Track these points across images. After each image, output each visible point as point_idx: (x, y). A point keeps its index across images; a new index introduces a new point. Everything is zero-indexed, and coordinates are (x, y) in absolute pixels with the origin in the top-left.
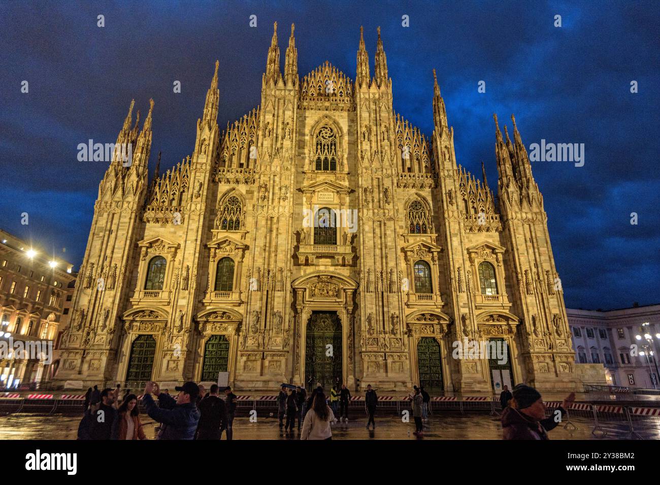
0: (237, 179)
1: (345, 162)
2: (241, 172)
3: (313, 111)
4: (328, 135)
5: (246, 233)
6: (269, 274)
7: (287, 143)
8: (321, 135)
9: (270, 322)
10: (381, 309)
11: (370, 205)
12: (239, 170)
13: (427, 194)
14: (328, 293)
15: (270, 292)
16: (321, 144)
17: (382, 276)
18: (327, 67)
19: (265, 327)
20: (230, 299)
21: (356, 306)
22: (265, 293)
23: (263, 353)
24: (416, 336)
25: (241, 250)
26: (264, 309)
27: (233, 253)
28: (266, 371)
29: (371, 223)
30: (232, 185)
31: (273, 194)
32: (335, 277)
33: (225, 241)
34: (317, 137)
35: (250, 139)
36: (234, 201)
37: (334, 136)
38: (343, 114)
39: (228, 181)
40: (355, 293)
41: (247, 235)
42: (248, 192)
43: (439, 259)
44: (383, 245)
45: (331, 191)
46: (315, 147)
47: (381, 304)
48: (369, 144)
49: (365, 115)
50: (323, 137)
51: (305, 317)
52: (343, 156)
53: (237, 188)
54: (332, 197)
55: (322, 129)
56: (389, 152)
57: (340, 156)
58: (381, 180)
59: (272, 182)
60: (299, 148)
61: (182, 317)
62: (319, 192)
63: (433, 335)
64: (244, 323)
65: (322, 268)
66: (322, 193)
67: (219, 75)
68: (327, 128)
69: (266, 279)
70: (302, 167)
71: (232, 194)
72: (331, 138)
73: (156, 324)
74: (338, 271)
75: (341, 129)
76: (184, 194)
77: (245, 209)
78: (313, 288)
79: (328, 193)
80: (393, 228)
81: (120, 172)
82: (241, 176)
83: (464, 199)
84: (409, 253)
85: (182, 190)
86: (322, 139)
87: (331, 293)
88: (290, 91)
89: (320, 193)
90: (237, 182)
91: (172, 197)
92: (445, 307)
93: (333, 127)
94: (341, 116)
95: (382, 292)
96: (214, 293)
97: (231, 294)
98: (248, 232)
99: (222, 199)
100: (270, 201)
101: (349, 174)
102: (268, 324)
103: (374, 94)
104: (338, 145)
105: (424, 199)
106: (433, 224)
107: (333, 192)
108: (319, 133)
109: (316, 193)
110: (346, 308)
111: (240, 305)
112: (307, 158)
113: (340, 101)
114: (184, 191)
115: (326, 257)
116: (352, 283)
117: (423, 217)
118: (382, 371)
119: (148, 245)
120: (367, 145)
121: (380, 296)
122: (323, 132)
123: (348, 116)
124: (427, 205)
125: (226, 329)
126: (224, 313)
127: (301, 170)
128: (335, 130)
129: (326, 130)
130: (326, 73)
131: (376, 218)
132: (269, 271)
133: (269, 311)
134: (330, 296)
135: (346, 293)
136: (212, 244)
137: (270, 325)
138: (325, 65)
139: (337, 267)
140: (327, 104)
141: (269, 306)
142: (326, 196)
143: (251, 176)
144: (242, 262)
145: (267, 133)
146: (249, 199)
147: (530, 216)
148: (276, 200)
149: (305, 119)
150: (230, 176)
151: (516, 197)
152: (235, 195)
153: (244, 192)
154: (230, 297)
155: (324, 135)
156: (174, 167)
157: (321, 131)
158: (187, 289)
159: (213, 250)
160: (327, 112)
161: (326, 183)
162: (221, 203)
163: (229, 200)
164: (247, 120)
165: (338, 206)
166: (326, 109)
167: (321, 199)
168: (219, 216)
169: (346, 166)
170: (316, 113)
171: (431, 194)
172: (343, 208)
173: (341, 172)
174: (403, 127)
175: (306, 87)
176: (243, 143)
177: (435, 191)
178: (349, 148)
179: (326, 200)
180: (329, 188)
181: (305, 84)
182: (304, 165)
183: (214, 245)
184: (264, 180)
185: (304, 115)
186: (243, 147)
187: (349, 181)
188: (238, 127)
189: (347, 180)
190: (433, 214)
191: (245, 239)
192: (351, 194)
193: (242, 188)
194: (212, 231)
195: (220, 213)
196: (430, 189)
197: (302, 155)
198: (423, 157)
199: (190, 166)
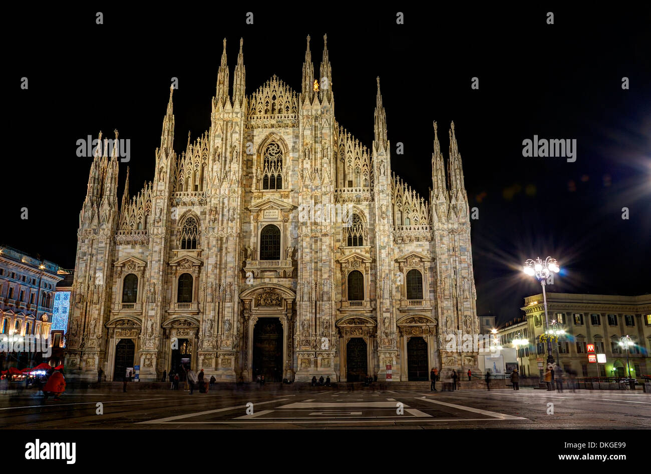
0: (192, 202)
1: (290, 179)
2: (196, 195)
3: (260, 130)
4: (275, 152)
5: (201, 252)
6: (220, 288)
7: (234, 166)
8: (269, 152)
9: (222, 328)
10: (314, 316)
11: (308, 223)
12: (194, 193)
13: (365, 207)
14: (272, 302)
15: (221, 304)
16: (268, 161)
17: (316, 287)
18: (274, 81)
19: (218, 333)
20: (190, 309)
21: (294, 312)
22: (217, 304)
23: (217, 353)
24: (347, 337)
25: (197, 267)
26: (217, 317)
27: (191, 269)
28: (220, 366)
29: (308, 239)
30: (189, 208)
31: (223, 215)
32: (278, 289)
33: (184, 260)
34: (265, 154)
35: (203, 161)
36: (190, 221)
37: (280, 152)
38: (287, 131)
39: (185, 204)
40: (294, 302)
41: (203, 253)
42: (202, 213)
43: (371, 269)
44: (319, 259)
45: (275, 209)
46: (262, 165)
47: (314, 311)
48: (309, 163)
50: (270, 154)
51: (252, 323)
52: (287, 173)
53: (193, 210)
54: (277, 214)
55: (270, 146)
56: (327, 169)
57: (285, 173)
58: (319, 198)
59: (221, 205)
60: (247, 168)
61: (152, 325)
62: (265, 209)
63: (361, 336)
64: (201, 329)
65: (267, 280)
66: (267, 211)
67: (173, 100)
68: (274, 145)
69: (217, 293)
70: (250, 187)
71: (189, 216)
72: (278, 155)
73: (133, 330)
74: (281, 283)
75: (286, 145)
76: (148, 217)
77: (200, 229)
78: (259, 298)
79: (273, 211)
80: (328, 243)
81: (95, 202)
82: (196, 199)
83: (399, 210)
84: (344, 265)
85: (146, 214)
86: (269, 156)
87: (274, 302)
88: (237, 113)
89: (265, 211)
90: (193, 204)
91: (138, 221)
92: (374, 312)
93: (279, 143)
94: (287, 132)
95: (316, 301)
96: (177, 304)
97: (190, 305)
98: (203, 251)
99: (181, 221)
100: (220, 223)
101: (292, 191)
102: (220, 330)
103: (316, 110)
104: (283, 161)
105: (362, 212)
106: (369, 236)
107: (277, 209)
108: (267, 150)
109: (262, 212)
110: (286, 315)
111: (198, 314)
112: (255, 177)
113: (285, 117)
114: (148, 215)
115: (270, 271)
116: (291, 294)
117: (360, 229)
118: (312, 366)
119: (122, 265)
120: (307, 163)
121: (314, 304)
122: (271, 149)
123: (293, 132)
124: (364, 218)
125: (187, 334)
126: (185, 321)
127: (248, 189)
128: (281, 147)
129: (273, 147)
130: (273, 87)
132: (220, 285)
133: (220, 319)
134: (273, 305)
135: (287, 302)
136: (173, 262)
137: (222, 331)
138: (273, 79)
139: (280, 279)
141: (220, 315)
142: (271, 214)
143: (204, 199)
144: (199, 277)
145: (217, 158)
146: (203, 220)
147: (456, 226)
148: (225, 222)
149: (253, 139)
150: (186, 199)
151: (443, 208)
152: (191, 216)
153: (199, 214)
154: (190, 307)
155: (271, 152)
156: (139, 193)
157: (269, 148)
158: (155, 302)
159: (174, 268)
160: (274, 129)
161: (271, 202)
162: (180, 225)
163: (186, 221)
164: (200, 143)
165: (282, 223)
166: (272, 126)
167: (267, 217)
168: (178, 237)
169: (290, 183)
170: (263, 130)
171: (368, 207)
172: (286, 225)
173: (286, 190)
174: (346, 140)
175: (254, 105)
176: (197, 166)
177: (372, 205)
178: (293, 165)
179: (271, 217)
180: (274, 206)
181: (253, 101)
182: (252, 184)
183: (175, 263)
184: (214, 204)
185: (252, 134)
186: (197, 169)
187: (292, 198)
188: (192, 150)
189: (290, 197)
190: (368, 227)
191: (201, 256)
192: (294, 211)
193: (197, 210)
194: (173, 250)
195: (179, 233)
196: (368, 203)
197: (250, 175)
198: (364, 170)
199: (152, 191)
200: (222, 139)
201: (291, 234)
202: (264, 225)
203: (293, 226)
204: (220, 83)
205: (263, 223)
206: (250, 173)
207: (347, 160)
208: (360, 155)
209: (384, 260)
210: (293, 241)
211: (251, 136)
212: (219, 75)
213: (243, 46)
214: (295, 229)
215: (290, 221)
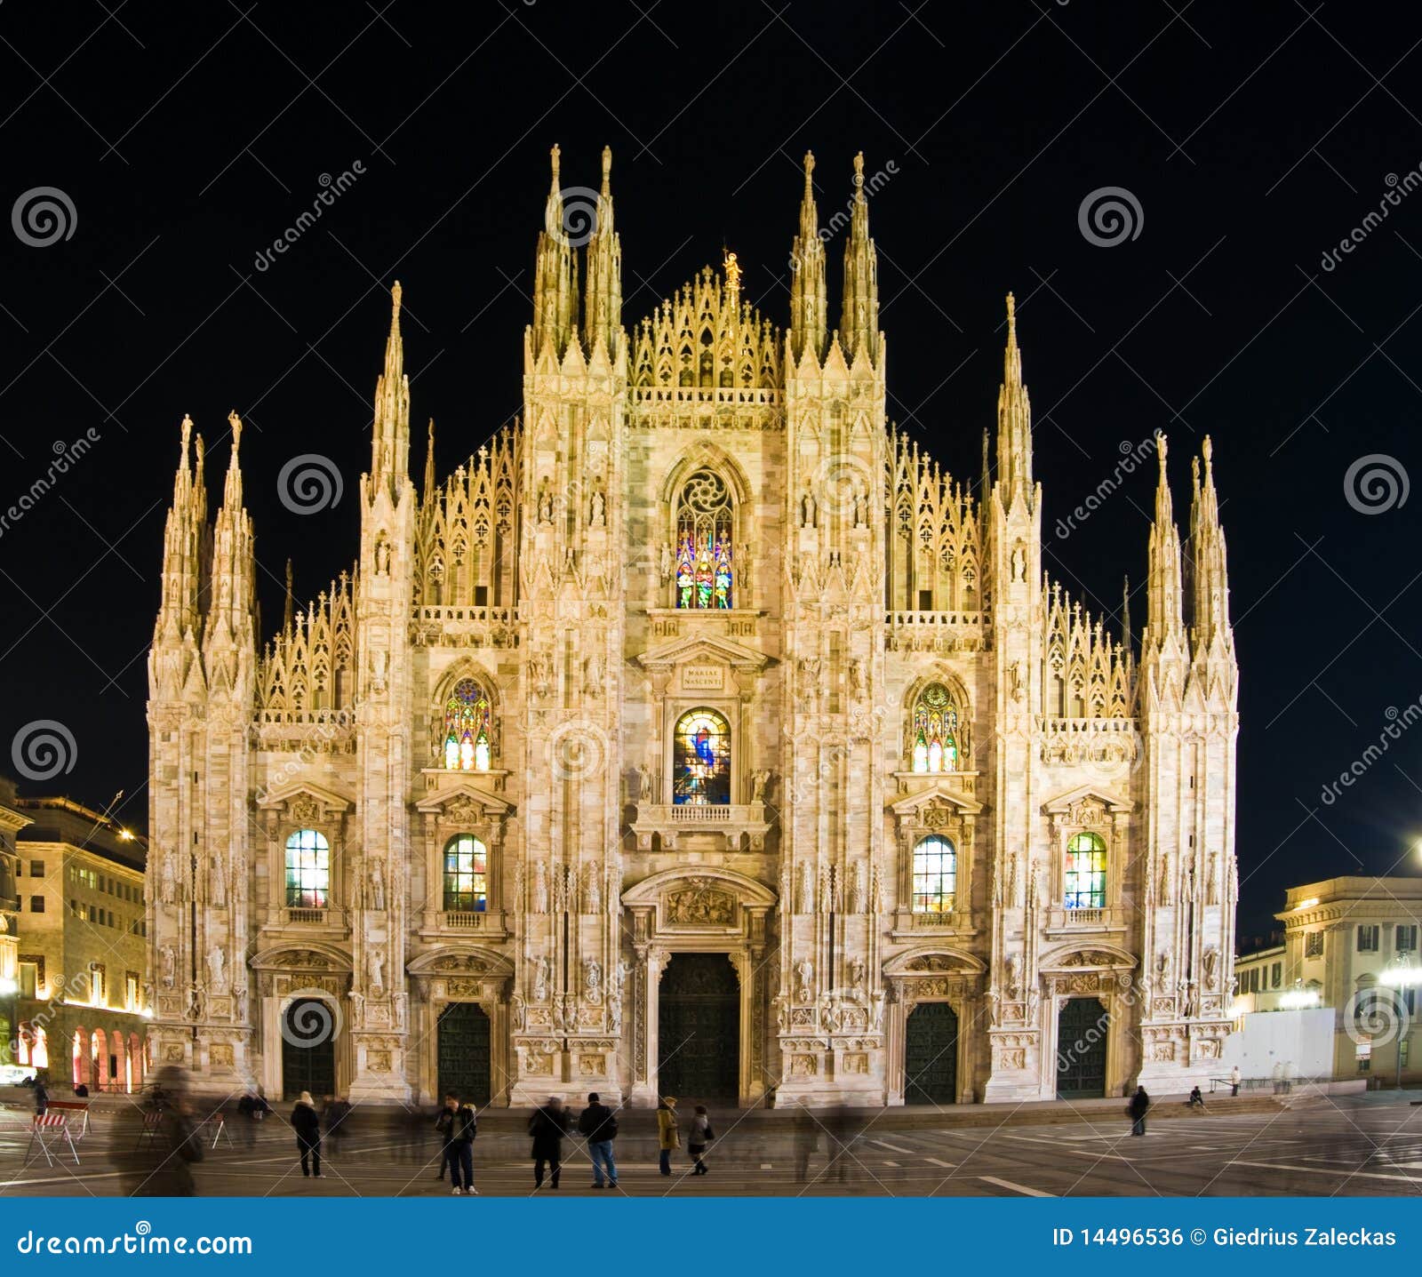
0: (472, 637)
1: (754, 579)
2: (482, 616)
3: (668, 431)
4: (710, 498)
5: (505, 776)
6: (566, 876)
7: (595, 538)
8: (691, 499)
9: (576, 979)
10: (826, 950)
11: (812, 706)
12: (478, 610)
13: (965, 665)
14: (707, 913)
15: (571, 917)
16: (691, 524)
17: (833, 877)
18: (708, 286)
19: (566, 990)
20: (481, 928)
21: (772, 940)
22: (561, 918)
23: (566, 1041)
24: (906, 1002)
25: (496, 818)
26: (560, 952)
27: (479, 824)
28: (574, 1073)
29: (812, 751)
30: (463, 652)
31: (568, 678)
32: (725, 880)
33: (458, 798)
34: (681, 504)
35: (499, 518)
36: (469, 691)
37: (724, 500)
38: (747, 438)
39: (453, 642)
40: (771, 915)
41: (509, 780)
42: (502, 668)
43: (978, 831)
45: (716, 663)
46: (674, 537)
47: (826, 938)
48: (816, 537)
49: (808, 448)
50: (696, 504)
51: (655, 968)
52: (748, 564)
53: (474, 658)
54: (720, 678)
55: (694, 482)
56: (866, 557)
57: (741, 565)
58: (841, 638)
59: (562, 648)
60: (632, 543)
61: (383, 968)
62: (685, 665)
63: (943, 999)
64: (518, 981)
65: (694, 858)
66: (692, 669)
67: (404, 332)
68: (706, 478)
69: (561, 888)
70: (641, 599)
71: (463, 674)
72: (718, 509)
73: (324, 978)
74: (733, 865)
75: (744, 482)
76: (343, 673)
77: (498, 713)
78: (674, 904)
79: (709, 669)
81: (190, 627)
82: (485, 629)
83: (1057, 676)
84: (904, 820)
85: (338, 664)
86: (694, 511)
87: (714, 914)
88: (601, 379)
89: (687, 670)
90: (476, 642)
91: (316, 684)
92: (979, 940)
93: (724, 474)
94: (746, 444)
95: (832, 915)
96: (445, 916)
97: (482, 917)
98: (510, 773)
99: (441, 689)
100: (561, 700)
101: (763, 614)
102: (571, 983)
103: (834, 384)
104: (736, 528)
105: (956, 678)
106: (973, 745)
107: (721, 665)
108: (687, 493)
109: (678, 670)
110: (748, 946)
111: (504, 941)
112: (655, 572)
113: (742, 399)
114: (343, 668)
115: (704, 834)
116: (762, 893)
118: (821, 1070)
119: (280, 807)
120: (810, 538)
121: (826, 921)
122: (697, 489)
123: (765, 444)
124: (963, 696)
125: (477, 991)
126: (471, 958)
127: (636, 605)
128: (729, 485)
129: (705, 484)
130: (703, 305)
132: (567, 870)
133: (571, 957)
134: (711, 922)
135: (750, 914)
136: (427, 803)
137: (576, 986)
138: (702, 281)
139: (729, 856)
140: (706, 409)
141: (571, 946)
142: (704, 678)
143: (509, 629)
144: (502, 844)
147: (1198, 725)
149: (647, 456)
150: (450, 627)
151: (1175, 676)
152: (467, 676)
153: (492, 670)
154: (482, 923)
155: (700, 498)
156: (312, 604)
157: (691, 487)
158: (386, 909)
159: (430, 818)
160: (708, 432)
161: (703, 643)
162: (438, 699)
163: (456, 690)
164: (488, 462)
165: (734, 706)
166: (706, 423)
167: (691, 686)
168: (437, 733)
169: (756, 592)
170: (675, 434)
171: (973, 667)
172: (746, 710)
173: (745, 612)
174: (916, 475)
175: (646, 355)
176: (481, 531)
177: (985, 659)
178: (764, 540)
179: (704, 686)
180: (711, 656)
181: (645, 344)
182: (645, 592)
183: (434, 806)
184: (542, 644)
185: (643, 444)
186: (481, 541)
187: (763, 635)
188: (466, 482)
189: (758, 632)
190: (973, 720)
191: (504, 789)
192: (769, 671)
193: (488, 659)
194: (423, 770)
195: (437, 724)
196: (973, 654)
197: (640, 565)
198: (964, 564)
199: (350, 601)
200: (559, 457)
201: (762, 736)
202: (682, 708)
203: (767, 713)
204: (545, 285)
205: (681, 703)
206: (639, 559)
207: (917, 533)
208: (955, 520)
210: (766, 755)
211: (641, 450)
212: (542, 258)
214: (771, 722)
215: (757, 698)
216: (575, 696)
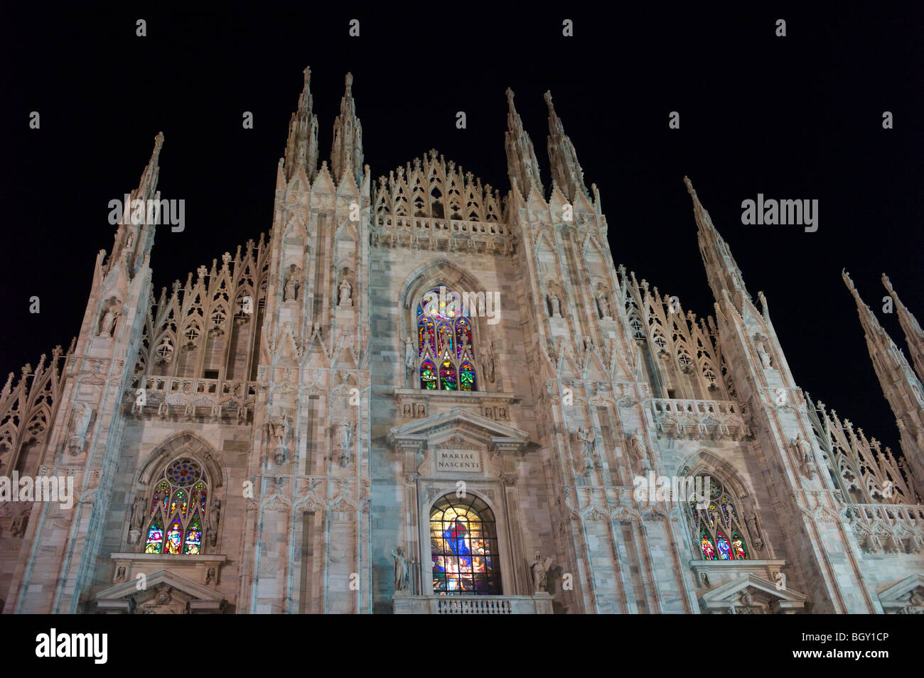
1: (503, 371)
2: (212, 389)
3: (407, 251)
5: (222, 565)
7: (343, 315)
11: (593, 477)
12: (206, 384)
13: (732, 453)
18: (434, 161)
29: (601, 528)
30: (183, 426)
31: (310, 446)
33: (156, 590)
34: (420, 311)
35: (238, 309)
36: (184, 472)
38: (482, 260)
39: (174, 415)
41: (227, 571)
42: (228, 445)
44: (648, 591)
45: (471, 446)
48: (566, 325)
49: (545, 258)
53: (197, 433)
54: (476, 460)
56: (618, 343)
57: (486, 360)
58: (610, 413)
59: (305, 413)
60: (376, 334)
62: (438, 447)
66: (445, 451)
70: (386, 383)
71: (180, 452)
76: (32, 447)
77: (219, 494)
79: (465, 452)
80: (665, 542)
82: (214, 402)
85: (27, 437)
88: (348, 198)
89: (440, 452)
90: (201, 416)
94: (480, 264)
98: (228, 562)
99: (152, 467)
101: (516, 401)
104: (476, 333)
105: (726, 466)
107: (478, 448)
109: (431, 451)
113: (475, 230)
114: (33, 440)
117: (731, 515)
120: (560, 326)
123: (498, 265)
124: (737, 485)
127: (383, 388)
130: (431, 172)
131: (615, 514)
136: (111, 595)
138: (430, 157)
140: (441, 234)
142: (459, 461)
143: (241, 402)
145: (291, 290)
146: (232, 465)
149: (388, 268)
150: (178, 399)
152: (185, 455)
153: (217, 446)
160: (445, 253)
161: (457, 423)
162: (146, 478)
163: (170, 471)
164: (231, 266)
165: (496, 489)
166: (443, 246)
167: (446, 469)
168: (139, 514)
169: (506, 382)
170: (414, 253)
171: (741, 455)
172: (510, 494)
173: (499, 395)
174: (639, 295)
175: (383, 201)
176: (218, 319)
177: (750, 448)
178: (508, 338)
179: (460, 469)
180: (465, 438)
181: (383, 193)
182: (391, 377)
183: (121, 599)
184: (282, 409)
185: (385, 259)
186: (217, 328)
187: (519, 420)
188: (207, 280)
189: (512, 418)
190: (758, 507)
191: (218, 582)
192: (529, 455)
193: (213, 435)
194: (114, 556)
195: (141, 504)
196: (737, 443)
197: (384, 353)
198: (702, 366)
199: (60, 374)
200: (307, 249)
201: (531, 521)
202: (438, 491)
203: (535, 498)
204: (297, 137)
205: (437, 485)
206: (384, 348)
207: (652, 340)
208: (683, 330)
209: (850, 595)
210: (540, 542)
211: (382, 263)
212: (295, 124)
213: (353, 87)
214: (540, 507)
215: (521, 481)
216: (319, 463)
